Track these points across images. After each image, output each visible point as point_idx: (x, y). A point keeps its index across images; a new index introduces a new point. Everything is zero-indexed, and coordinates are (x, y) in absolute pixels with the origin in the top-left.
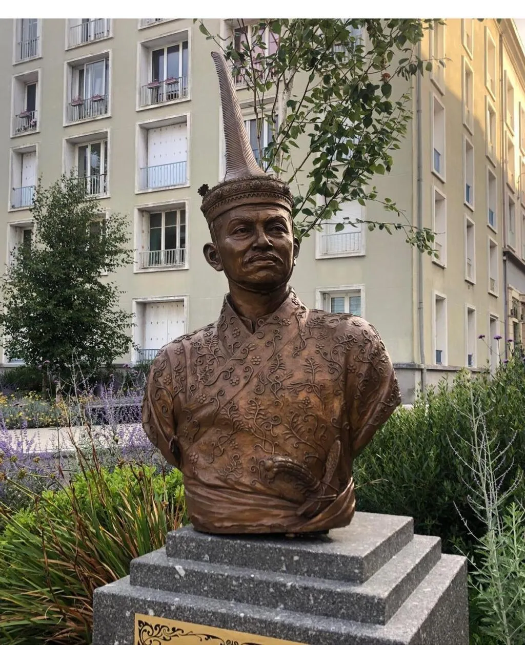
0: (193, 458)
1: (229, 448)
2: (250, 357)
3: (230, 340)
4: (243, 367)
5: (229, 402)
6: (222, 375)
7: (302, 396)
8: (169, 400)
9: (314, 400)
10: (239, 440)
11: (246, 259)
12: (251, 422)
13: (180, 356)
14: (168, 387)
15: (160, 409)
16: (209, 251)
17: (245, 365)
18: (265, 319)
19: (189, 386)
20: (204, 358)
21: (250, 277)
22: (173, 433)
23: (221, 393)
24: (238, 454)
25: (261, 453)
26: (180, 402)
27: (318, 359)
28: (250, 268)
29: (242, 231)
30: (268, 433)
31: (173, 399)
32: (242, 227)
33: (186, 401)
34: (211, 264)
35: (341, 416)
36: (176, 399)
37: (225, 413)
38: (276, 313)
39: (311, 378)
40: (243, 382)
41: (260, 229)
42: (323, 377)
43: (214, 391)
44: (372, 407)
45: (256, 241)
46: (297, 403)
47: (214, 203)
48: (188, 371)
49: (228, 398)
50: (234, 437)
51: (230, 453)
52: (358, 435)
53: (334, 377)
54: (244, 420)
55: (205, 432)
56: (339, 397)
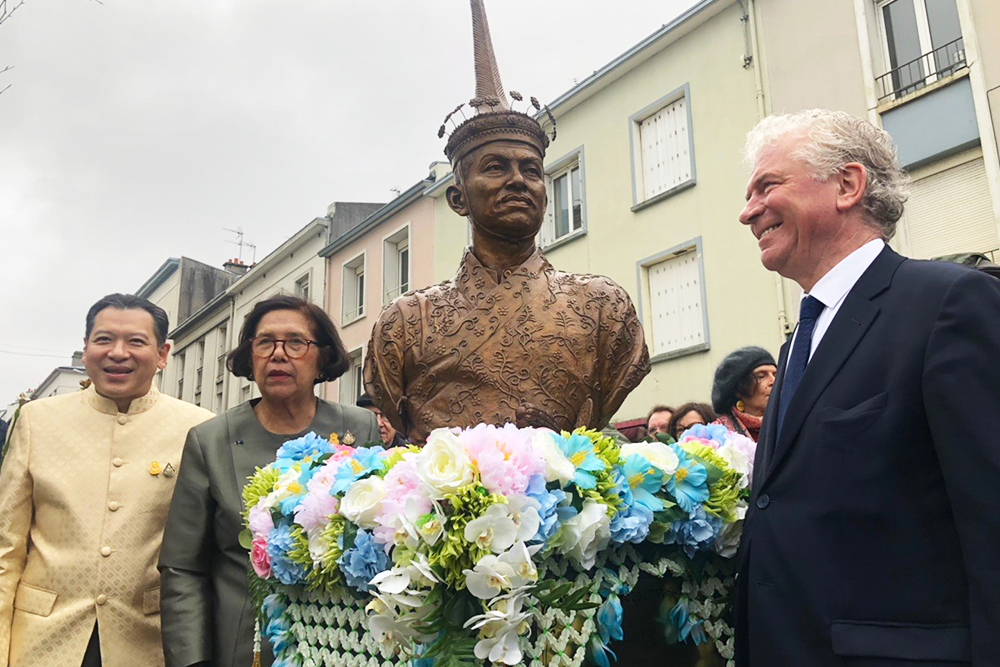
0: (427, 416)
1: (470, 405)
2: (496, 307)
3: (474, 291)
4: (489, 317)
5: (473, 353)
6: (464, 326)
7: (554, 349)
8: (400, 355)
9: (566, 355)
10: (481, 395)
11: (499, 198)
12: (496, 374)
13: (413, 308)
14: (399, 341)
15: (388, 366)
16: (453, 194)
17: (491, 315)
18: (512, 271)
19: (425, 338)
20: (442, 310)
21: (501, 219)
22: (402, 393)
23: (463, 343)
24: (479, 410)
25: (507, 409)
26: (413, 355)
27: (570, 313)
28: (503, 208)
29: (495, 167)
30: (515, 388)
31: (404, 353)
32: (496, 163)
33: (421, 354)
34: (454, 208)
35: (593, 374)
36: (408, 354)
37: (468, 364)
38: (525, 265)
39: (563, 331)
40: (489, 332)
41: (515, 168)
42: (575, 330)
43: (455, 342)
44: (624, 369)
45: (511, 179)
46: (548, 356)
47: (465, 138)
48: (424, 322)
49: (472, 349)
50: (476, 391)
51: (471, 410)
52: (608, 399)
53: (587, 332)
54: (489, 373)
55: (442, 388)
56: (592, 353)
